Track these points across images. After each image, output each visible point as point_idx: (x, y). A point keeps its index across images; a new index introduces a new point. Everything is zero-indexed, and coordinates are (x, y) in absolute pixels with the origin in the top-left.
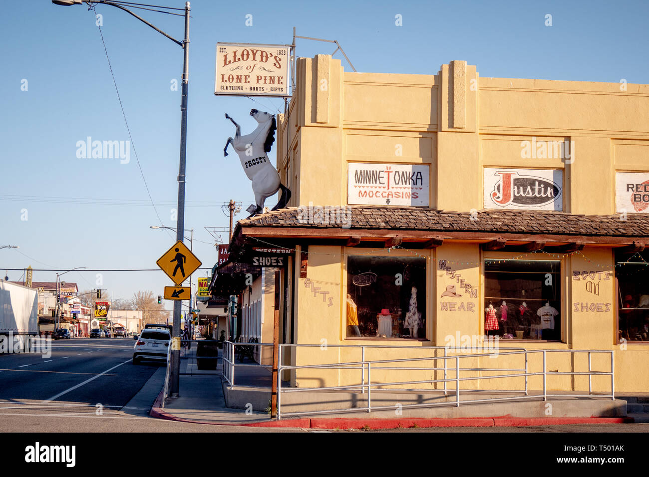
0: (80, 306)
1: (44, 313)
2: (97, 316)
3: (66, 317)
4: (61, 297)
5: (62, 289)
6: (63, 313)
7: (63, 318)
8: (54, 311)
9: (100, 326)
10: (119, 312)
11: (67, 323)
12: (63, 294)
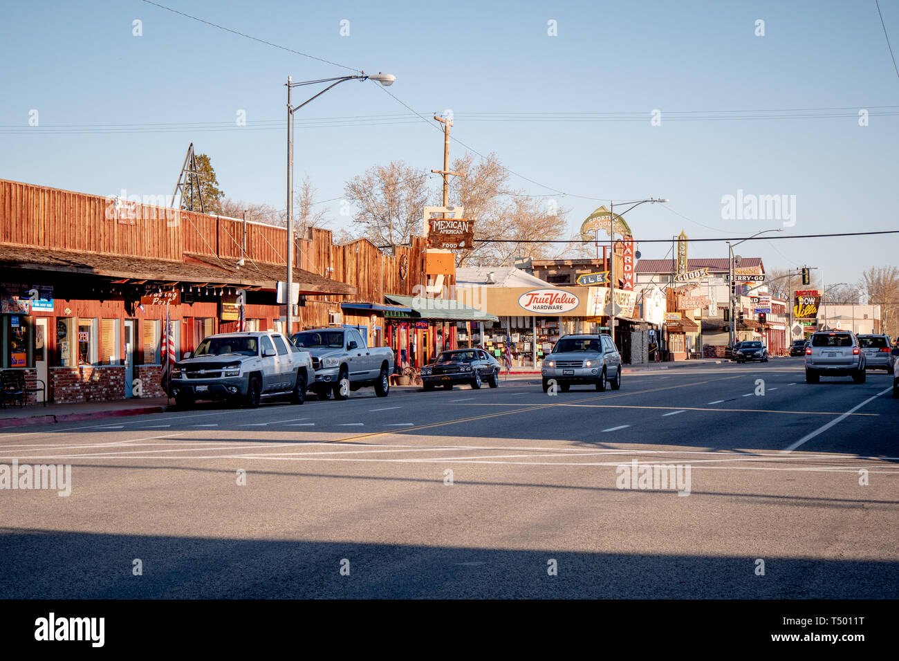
0: (770, 299)
1: (710, 315)
2: (798, 316)
3: (746, 320)
4: (737, 283)
5: (738, 271)
6: (742, 313)
7: (742, 321)
8: (726, 311)
9: (805, 334)
10: (837, 307)
11: (749, 330)
12: (740, 278)
